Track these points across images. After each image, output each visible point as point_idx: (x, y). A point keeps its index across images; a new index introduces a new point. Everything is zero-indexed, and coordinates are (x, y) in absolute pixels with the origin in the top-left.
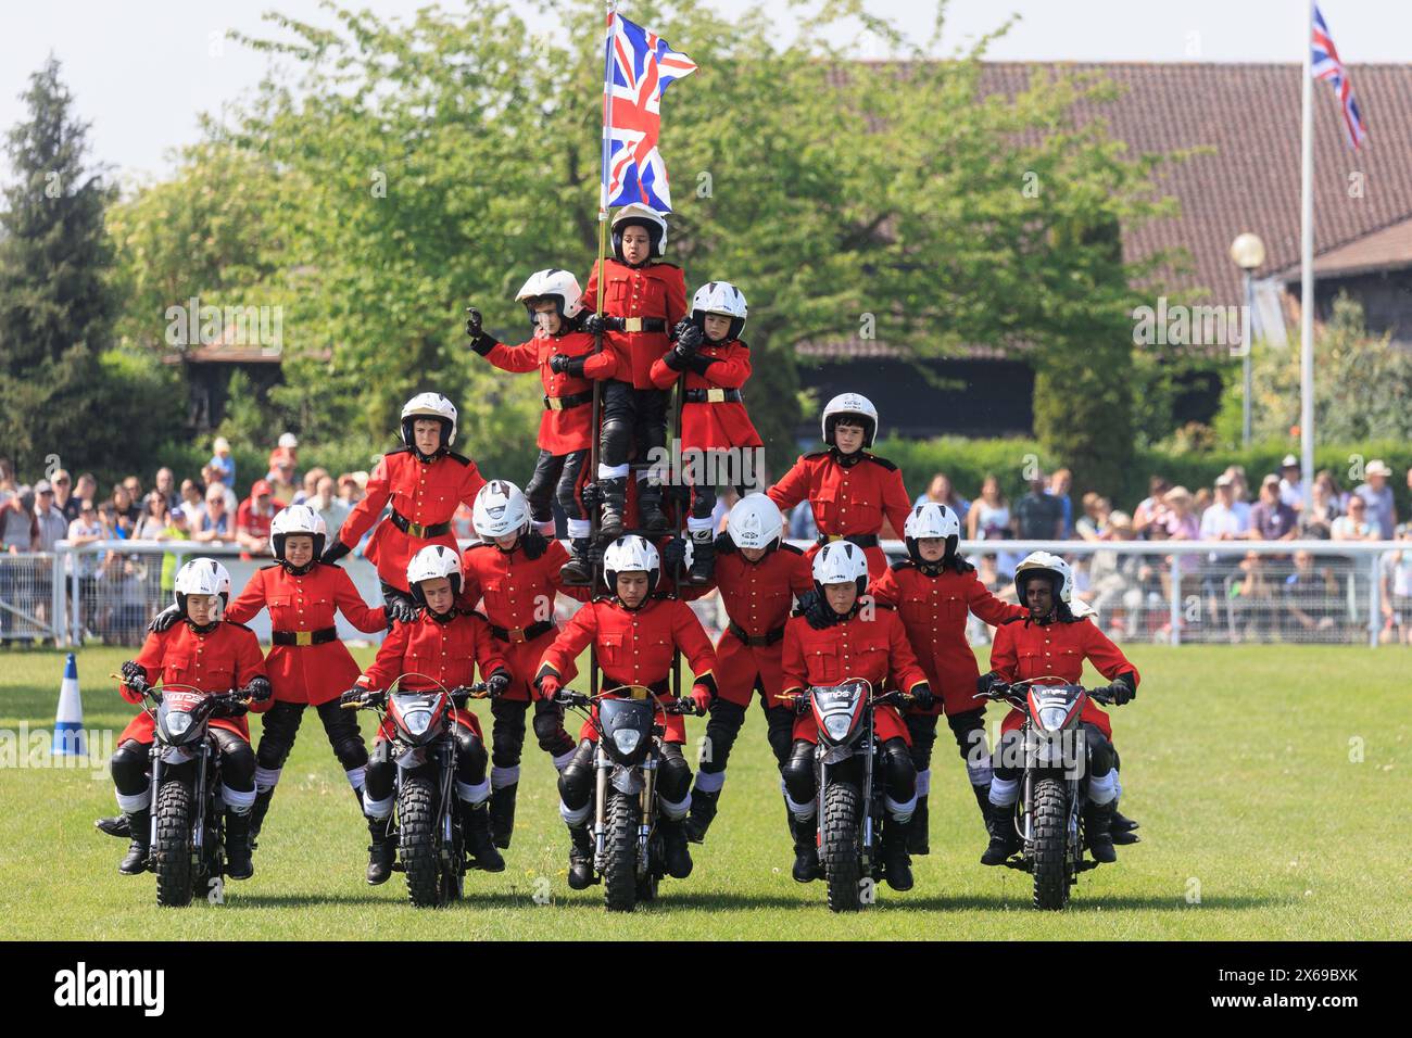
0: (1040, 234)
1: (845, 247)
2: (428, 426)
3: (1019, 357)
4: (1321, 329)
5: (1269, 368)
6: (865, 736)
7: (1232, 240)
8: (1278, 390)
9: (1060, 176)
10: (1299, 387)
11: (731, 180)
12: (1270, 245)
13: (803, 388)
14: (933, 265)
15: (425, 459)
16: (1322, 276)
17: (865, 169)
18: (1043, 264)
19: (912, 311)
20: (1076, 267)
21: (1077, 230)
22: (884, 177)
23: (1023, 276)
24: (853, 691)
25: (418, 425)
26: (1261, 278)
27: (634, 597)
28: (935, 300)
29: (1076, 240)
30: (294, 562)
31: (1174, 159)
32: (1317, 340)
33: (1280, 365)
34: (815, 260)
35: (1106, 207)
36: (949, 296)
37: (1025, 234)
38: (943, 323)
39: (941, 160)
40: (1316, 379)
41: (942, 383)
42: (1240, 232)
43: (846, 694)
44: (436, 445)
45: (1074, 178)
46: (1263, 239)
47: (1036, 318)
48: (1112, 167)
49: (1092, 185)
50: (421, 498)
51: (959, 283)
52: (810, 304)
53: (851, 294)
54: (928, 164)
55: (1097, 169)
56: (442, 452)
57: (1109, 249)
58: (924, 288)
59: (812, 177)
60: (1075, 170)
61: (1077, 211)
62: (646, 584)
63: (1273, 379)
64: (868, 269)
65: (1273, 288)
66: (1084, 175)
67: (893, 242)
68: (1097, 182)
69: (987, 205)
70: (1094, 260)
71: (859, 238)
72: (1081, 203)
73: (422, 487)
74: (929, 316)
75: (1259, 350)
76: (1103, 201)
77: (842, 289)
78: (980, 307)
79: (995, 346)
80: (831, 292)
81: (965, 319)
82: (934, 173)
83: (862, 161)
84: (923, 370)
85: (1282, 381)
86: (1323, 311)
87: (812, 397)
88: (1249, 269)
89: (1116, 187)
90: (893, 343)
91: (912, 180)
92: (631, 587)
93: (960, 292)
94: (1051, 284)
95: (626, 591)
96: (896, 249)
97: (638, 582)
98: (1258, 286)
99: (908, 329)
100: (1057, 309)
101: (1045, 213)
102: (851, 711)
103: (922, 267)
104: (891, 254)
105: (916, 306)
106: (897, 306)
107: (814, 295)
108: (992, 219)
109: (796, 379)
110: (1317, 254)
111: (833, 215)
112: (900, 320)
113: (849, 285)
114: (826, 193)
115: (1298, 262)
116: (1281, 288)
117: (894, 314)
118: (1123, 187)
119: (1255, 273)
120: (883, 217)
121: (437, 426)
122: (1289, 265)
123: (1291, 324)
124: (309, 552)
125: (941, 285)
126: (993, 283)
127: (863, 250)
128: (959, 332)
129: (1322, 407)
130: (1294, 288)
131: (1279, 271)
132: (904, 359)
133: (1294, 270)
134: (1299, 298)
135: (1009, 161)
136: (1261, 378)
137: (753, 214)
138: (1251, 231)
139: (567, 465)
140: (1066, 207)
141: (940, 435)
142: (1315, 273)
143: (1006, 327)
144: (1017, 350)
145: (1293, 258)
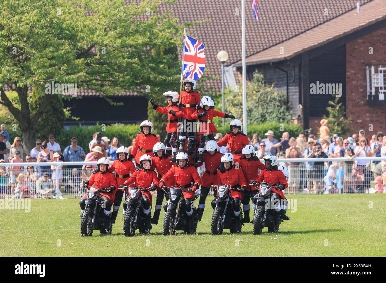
0: (148, 51)
1: (78, 57)
2: (146, 128)
3: (142, 95)
4: (249, 84)
5: (231, 97)
6: (227, 197)
7: (217, 53)
8: (234, 105)
9: (155, 30)
10: (241, 104)
11: (37, 34)
12: (230, 54)
13: (65, 108)
14: (111, 62)
15: (146, 135)
16: (249, 64)
17: (86, 30)
18: (150, 62)
19: (104, 79)
20: (162, 63)
21: (162, 50)
22: (92, 31)
23: (143, 66)
24: (226, 187)
25: (144, 128)
26: (227, 66)
27: (182, 165)
28: (112, 75)
29: (162, 53)
30: (121, 159)
31: (196, 24)
32: (248, 88)
33: (235, 97)
34: (68, 62)
35: (172, 41)
36: (117, 74)
37: (143, 52)
38: (115, 83)
39: (114, 25)
40: (247, 101)
41: (115, 104)
42: (220, 50)
43: (224, 187)
44: (148, 132)
45: (161, 31)
46: (228, 52)
47: (148, 81)
48: (174, 28)
49: (167, 34)
50: (145, 143)
51: (120, 69)
52: (67, 77)
53: (82, 74)
54: (108, 27)
55: (169, 28)
56: (150, 134)
57: (173, 56)
58: (108, 71)
59: (68, 32)
60: (160, 28)
61: (161, 43)
62: (185, 162)
63: (232, 101)
64: (88, 64)
65: (232, 69)
66: (164, 30)
67: (96, 55)
68: (169, 33)
69: (129, 41)
70: (168, 60)
71: (84, 54)
72: (163, 40)
73: (145, 141)
74: (110, 81)
75: (227, 91)
76: (171, 39)
77: (79, 72)
78: (128, 77)
79: (134, 92)
80: (74, 73)
81: (123, 81)
82: (110, 30)
83: (85, 26)
84: (108, 100)
85: (235, 102)
86: (249, 77)
87: (68, 111)
88: (223, 62)
89: (175, 34)
90: (97, 91)
91: (102, 33)
92: (182, 163)
93: (121, 72)
94: (153, 69)
95: (181, 164)
96: (98, 57)
97: (183, 161)
98: (226, 68)
99: (102, 86)
100: (155, 78)
101: (150, 44)
102: (225, 191)
103: (107, 64)
104: (96, 59)
105: (105, 77)
106: (98, 77)
107: (68, 74)
108: (131, 46)
109: (63, 105)
110: (247, 57)
111: (75, 46)
112: (100, 82)
113: (81, 70)
114: (72, 38)
115: (241, 60)
116: (234, 69)
117: (97, 80)
118: (178, 35)
119: (225, 64)
120: (93, 46)
121: (148, 128)
122: (237, 62)
123: (238, 82)
124: (124, 157)
125: (114, 69)
126: (132, 69)
127: (86, 58)
128: (121, 86)
129: (250, 111)
130: (239, 69)
131: (234, 63)
132: (101, 96)
133: (239, 62)
134: (241, 73)
135: (137, 25)
136: (228, 100)
137: (46, 45)
138: (224, 50)
139: (172, 136)
140: (158, 41)
141: (115, 123)
142: (246, 63)
143: (137, 84)
144: (141, 92)
145: (239, 59)
